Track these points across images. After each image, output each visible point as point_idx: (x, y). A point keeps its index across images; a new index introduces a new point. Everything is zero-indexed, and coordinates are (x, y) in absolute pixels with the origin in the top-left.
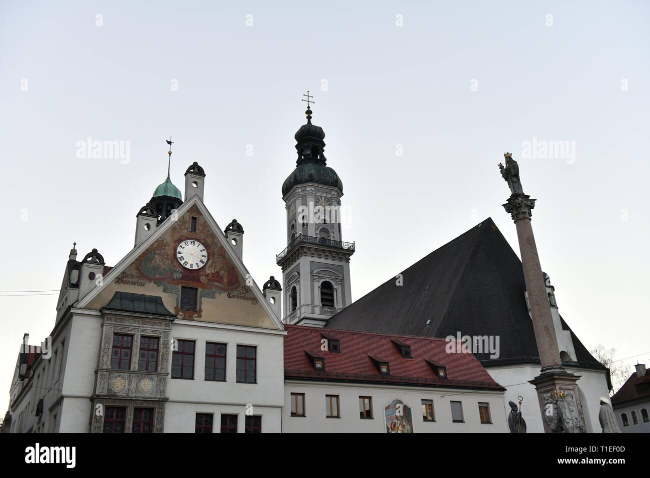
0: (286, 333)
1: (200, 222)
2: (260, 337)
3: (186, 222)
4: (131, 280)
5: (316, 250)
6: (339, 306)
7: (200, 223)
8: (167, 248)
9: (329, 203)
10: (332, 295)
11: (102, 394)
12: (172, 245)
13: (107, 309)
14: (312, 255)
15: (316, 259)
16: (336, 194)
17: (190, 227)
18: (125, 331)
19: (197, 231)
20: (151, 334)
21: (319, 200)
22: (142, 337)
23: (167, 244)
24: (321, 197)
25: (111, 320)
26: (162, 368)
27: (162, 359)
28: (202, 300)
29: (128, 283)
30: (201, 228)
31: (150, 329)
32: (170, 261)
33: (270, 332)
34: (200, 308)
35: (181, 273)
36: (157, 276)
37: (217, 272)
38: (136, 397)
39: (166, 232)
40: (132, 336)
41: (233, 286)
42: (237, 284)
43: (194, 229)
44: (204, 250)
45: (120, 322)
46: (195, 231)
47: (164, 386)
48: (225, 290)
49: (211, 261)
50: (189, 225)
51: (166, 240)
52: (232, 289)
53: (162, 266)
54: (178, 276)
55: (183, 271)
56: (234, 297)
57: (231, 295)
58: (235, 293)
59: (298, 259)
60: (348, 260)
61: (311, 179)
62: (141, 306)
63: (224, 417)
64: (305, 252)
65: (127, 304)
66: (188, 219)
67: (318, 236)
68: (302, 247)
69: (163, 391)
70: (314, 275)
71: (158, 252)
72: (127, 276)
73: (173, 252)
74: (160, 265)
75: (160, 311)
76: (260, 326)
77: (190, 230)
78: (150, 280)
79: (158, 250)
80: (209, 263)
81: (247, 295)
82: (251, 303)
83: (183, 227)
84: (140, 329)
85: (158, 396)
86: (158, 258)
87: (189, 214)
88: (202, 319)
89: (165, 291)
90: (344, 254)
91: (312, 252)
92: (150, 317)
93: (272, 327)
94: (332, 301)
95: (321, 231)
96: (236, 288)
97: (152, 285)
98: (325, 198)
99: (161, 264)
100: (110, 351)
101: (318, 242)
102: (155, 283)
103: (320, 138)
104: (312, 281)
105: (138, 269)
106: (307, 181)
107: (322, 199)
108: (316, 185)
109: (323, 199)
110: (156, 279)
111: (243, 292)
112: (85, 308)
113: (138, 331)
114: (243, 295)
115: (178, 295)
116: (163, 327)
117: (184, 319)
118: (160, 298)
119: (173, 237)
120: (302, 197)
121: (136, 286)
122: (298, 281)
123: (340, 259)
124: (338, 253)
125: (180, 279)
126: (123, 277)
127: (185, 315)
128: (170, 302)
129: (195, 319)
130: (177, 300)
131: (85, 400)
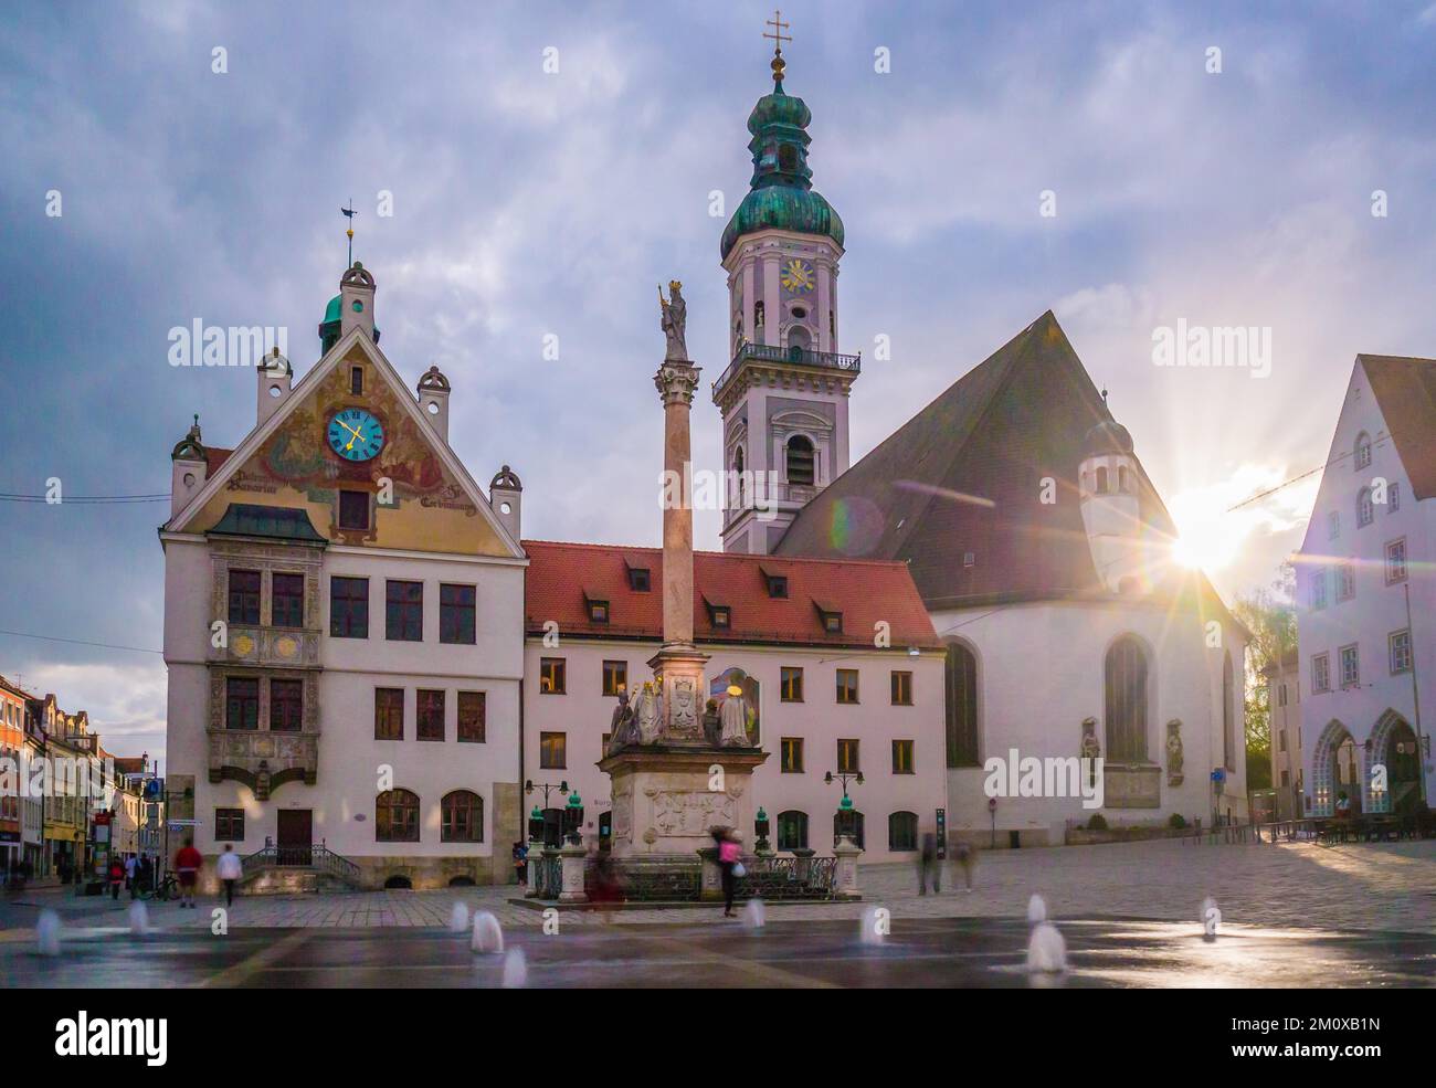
0: (527, 563)
1: (368, 375)
2: (482, 570)
3: (342, 378)
4: (253, 484)
5: (779, 373)
6: (822, 481)
7: (368, 378)
8: (311, 426)
9: (811, 272)
10: (811, 462)
11: (218, 660)
12: (319, 420)
13: (213, 532)
14: (771, 384)
15: (778, 393)
16: (826, 251)
17: (351, 386)
18: (244, 566)
19: (363, 393)
20: (289, 570)
21: (789, 267)
22: (275, 575)
23: (310, 420)
24: (794, 260)
25: (221, 550)
26: (309, 623)
27: (310, 608)
28: (377, 513)
29: (249, 488)
30: (369, 387)
31: (287, 562)
32: (317, 449)
33: (499, 562)
34: (374, 525)
35: (338, 468)
36: (297, 476)
37: (402, 463)
38: (269, 664)
39: (306, 400)
40: (258, 573)
41: (432, 488)
42: (439, 483)
43: (357, 388)
44: (377, 426)
45: (239, 552)
46: (360, 393)
47: (316, 648)
48: (416, 494)
49: (390, 445)
50: (348, 382)
51: (307, 412)
52: (430, 492)
53: (304, 458)
54: (331, 472)
55: (341, 465)
56: (433, 504)
57: (428, 502)
58: (436, 497)
59: (745, 392)
60: (845, 392)
61: (772, 222)
62: (270, 527)
63: (423, 695)
64: (757, 380)
65: (248, 524)
66: (346, 371)
67: (785, 345)
68: (751, 370)
69: (313, 657)
70: (773, 425)
71: (296, 435)
72: (246, 478)
73: (322, 432)
74: (301, 456)
75: (304, 532)
76: (480, 551)
77: (350, 391)
78: (284, 481)
79: (295, 430)
80: (387, 448)
81: (458, 501)
82: (464, 516)
83: (337, 387)
84: (270, 563)
85: (307, 663)
86: (295, 445)
87: (347, 362)
88: (378, 543)
89: (311, 499)
90: (839, 380)
91: (772, 377)
92: (284, 543)
93: (503, 553)
94: (810, 473)
95: (790, 333)
96: (437, 490)
97: (289, 490)
98: (803, 261)
99: (303, 454)
100: (226, 596)
101: (782, 356)
102: (294, 487)
103: (799, 125)
104: (771, 434)
105: (264, 465)
106: (764, 226)
107: (795, 264)
108: (783, 234)
109: (798, 263)
110: (295, 480)
111: (448, 496)
112: (184, 532)
113: (267, 566)
114: (449, 501)
115: (334, 507)
116: (307, 558)
117: (346, 544)
118: (304, 511)
119: (319, 404)
120: (755, 262)
121: (262, 493)
122: (744, 438)
123: (830, 390)
124: (824, 377)
125: (338, 478)
126: (240, 479)
127: (348, 537)
128: (321, 516)
129: (365, 543)
130: (333, 514)
131: (200, 668)
